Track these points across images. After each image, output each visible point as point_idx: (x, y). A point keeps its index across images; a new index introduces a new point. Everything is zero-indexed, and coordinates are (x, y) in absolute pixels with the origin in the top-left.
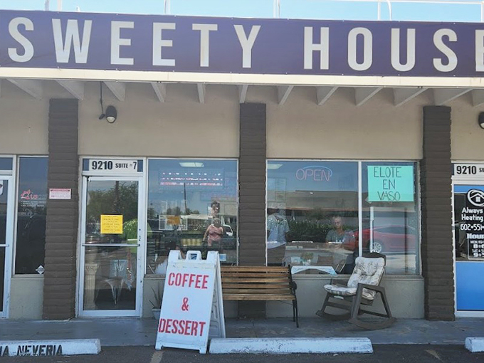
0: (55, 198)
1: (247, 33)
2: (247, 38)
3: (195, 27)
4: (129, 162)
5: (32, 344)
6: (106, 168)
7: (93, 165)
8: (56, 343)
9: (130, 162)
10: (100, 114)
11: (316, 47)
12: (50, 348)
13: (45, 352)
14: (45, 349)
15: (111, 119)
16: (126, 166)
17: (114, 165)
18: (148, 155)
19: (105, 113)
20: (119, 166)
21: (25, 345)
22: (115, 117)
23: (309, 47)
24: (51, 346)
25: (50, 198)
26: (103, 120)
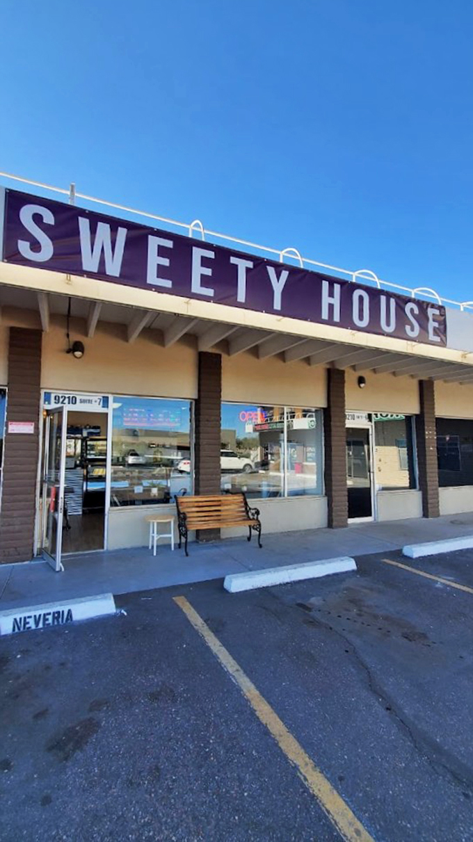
0: (15, 432)
1: (278, 276)
2: (278, 281)
3: (233, 260)
4: (94, 399)
5: (32, 614)
6: (69, 403)
7: (55, 399)
8: (63, 608)
9: (96, 398)
10: (66, 347)
11: (330, 300)
12: (57, 615)
13: (50, 621)
14: (50, 617)
15: (78, 354)
16: (90, 401)
17: (78, 401)
18: (114, 392)
19: (71, 347)
20: (82, 401)
21: (23, 615)
22: (83, 352)
23: (326, 300)
24: (58, 612)
25: (9, 432)
26: (70, 355)
